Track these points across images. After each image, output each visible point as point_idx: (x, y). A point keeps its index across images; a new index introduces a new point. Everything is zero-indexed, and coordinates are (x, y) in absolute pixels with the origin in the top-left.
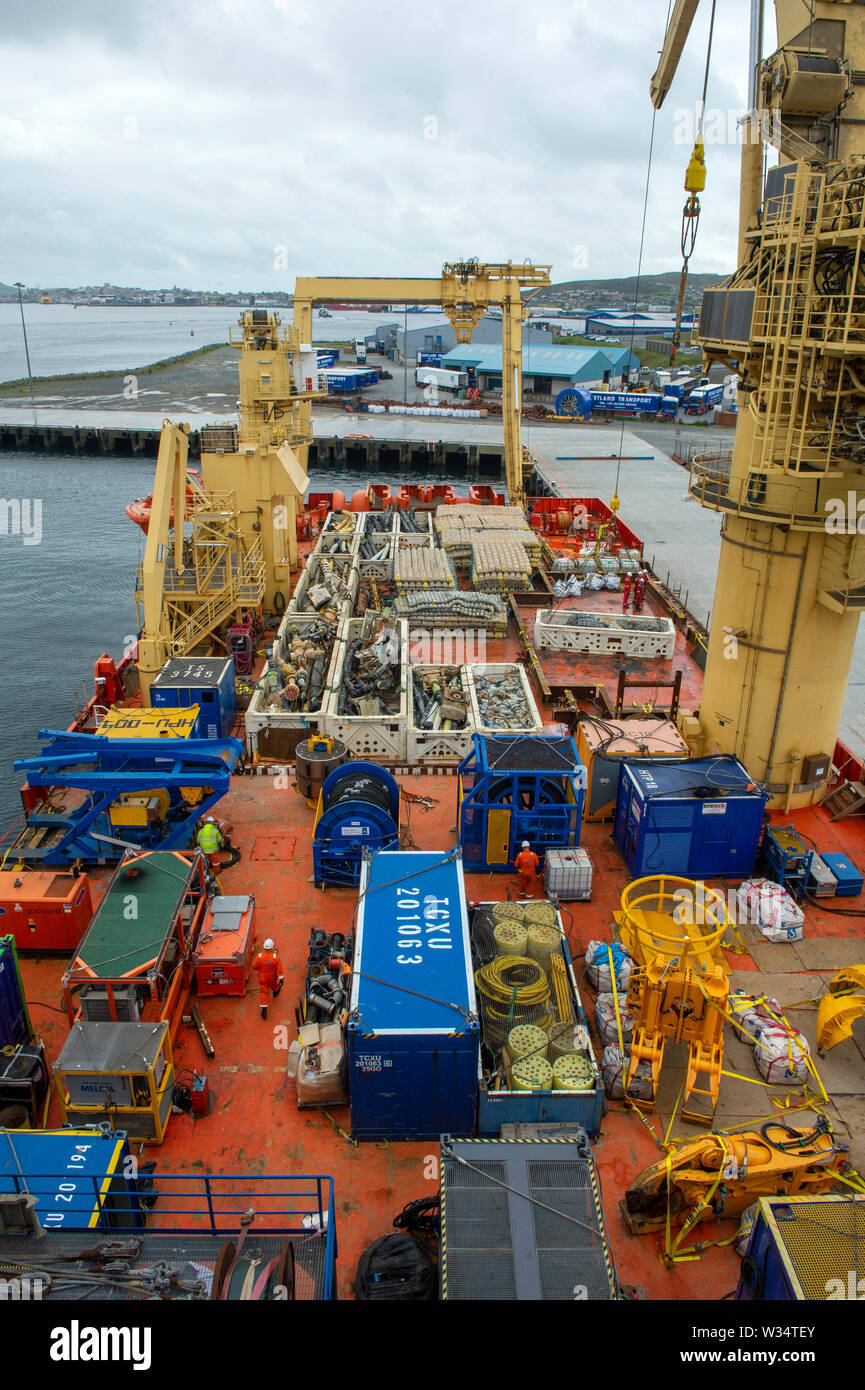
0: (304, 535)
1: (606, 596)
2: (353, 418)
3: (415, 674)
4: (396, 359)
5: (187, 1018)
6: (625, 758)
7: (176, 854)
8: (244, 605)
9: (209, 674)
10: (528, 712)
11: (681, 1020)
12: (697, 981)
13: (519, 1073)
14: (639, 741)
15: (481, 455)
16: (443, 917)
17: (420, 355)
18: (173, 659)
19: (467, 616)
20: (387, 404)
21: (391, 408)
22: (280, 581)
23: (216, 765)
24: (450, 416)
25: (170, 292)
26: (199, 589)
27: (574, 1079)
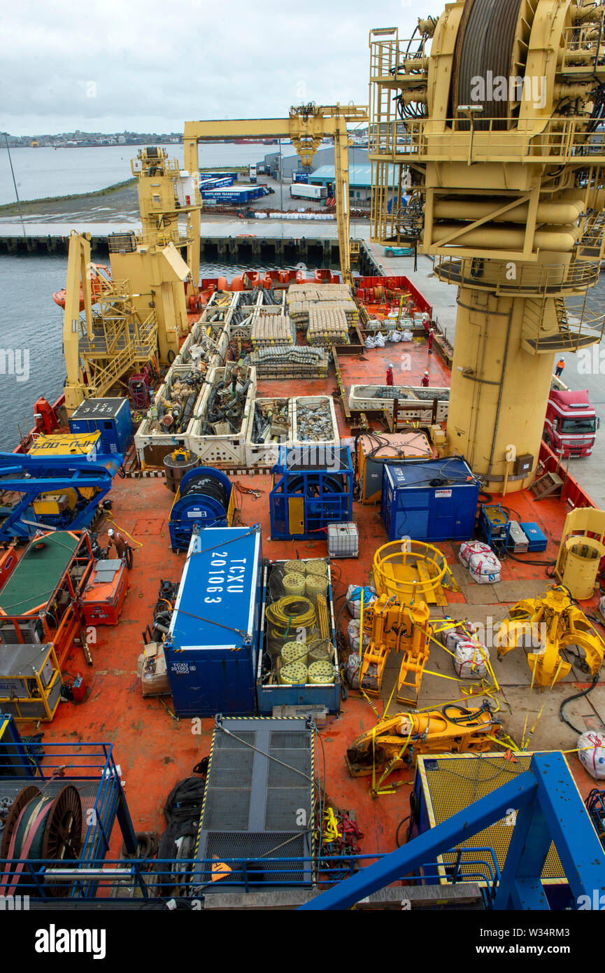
0: (194, 308)
1: (402, 347)
2: (245, 223)
3: (257, 405)
4: (278, 178)
5: (77, 640)
6: (386, 460)
7: (70, 532)
8: (140, 361)
9: (110, 409)
10: (331, 430)
11: (399, 637)
12: (407, 612)
13: (285, 673)
14: (398, 448)
15: (332, 247)
16: (241, 571)
17: (294, 175)
18: (87, 400)
19: (300, 363)
20: (268, 211)
21: (271, 215)
22: (171, 342)
23: (102, 472)
24: (313, 219)
25: (122, 135)
26: (109, 350)
27: (322, 676)
